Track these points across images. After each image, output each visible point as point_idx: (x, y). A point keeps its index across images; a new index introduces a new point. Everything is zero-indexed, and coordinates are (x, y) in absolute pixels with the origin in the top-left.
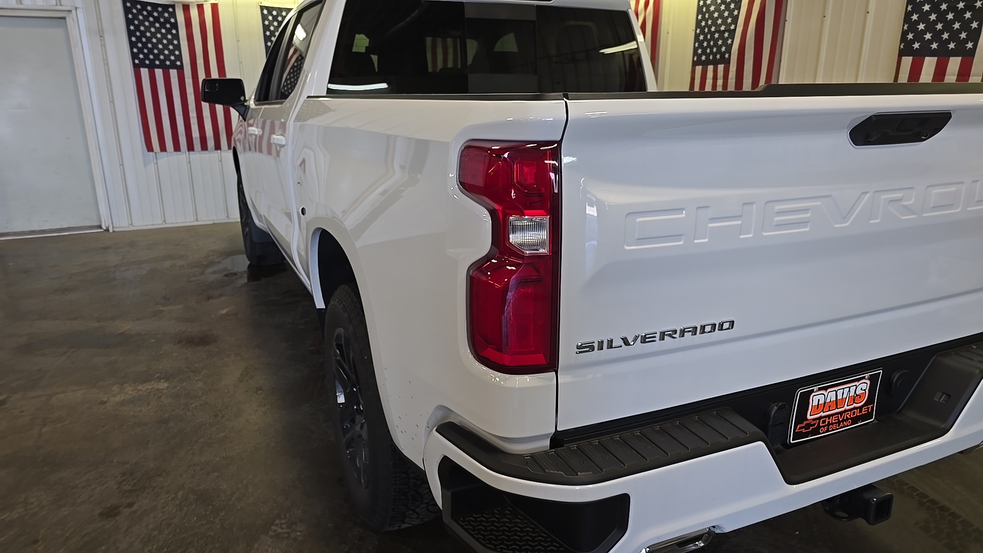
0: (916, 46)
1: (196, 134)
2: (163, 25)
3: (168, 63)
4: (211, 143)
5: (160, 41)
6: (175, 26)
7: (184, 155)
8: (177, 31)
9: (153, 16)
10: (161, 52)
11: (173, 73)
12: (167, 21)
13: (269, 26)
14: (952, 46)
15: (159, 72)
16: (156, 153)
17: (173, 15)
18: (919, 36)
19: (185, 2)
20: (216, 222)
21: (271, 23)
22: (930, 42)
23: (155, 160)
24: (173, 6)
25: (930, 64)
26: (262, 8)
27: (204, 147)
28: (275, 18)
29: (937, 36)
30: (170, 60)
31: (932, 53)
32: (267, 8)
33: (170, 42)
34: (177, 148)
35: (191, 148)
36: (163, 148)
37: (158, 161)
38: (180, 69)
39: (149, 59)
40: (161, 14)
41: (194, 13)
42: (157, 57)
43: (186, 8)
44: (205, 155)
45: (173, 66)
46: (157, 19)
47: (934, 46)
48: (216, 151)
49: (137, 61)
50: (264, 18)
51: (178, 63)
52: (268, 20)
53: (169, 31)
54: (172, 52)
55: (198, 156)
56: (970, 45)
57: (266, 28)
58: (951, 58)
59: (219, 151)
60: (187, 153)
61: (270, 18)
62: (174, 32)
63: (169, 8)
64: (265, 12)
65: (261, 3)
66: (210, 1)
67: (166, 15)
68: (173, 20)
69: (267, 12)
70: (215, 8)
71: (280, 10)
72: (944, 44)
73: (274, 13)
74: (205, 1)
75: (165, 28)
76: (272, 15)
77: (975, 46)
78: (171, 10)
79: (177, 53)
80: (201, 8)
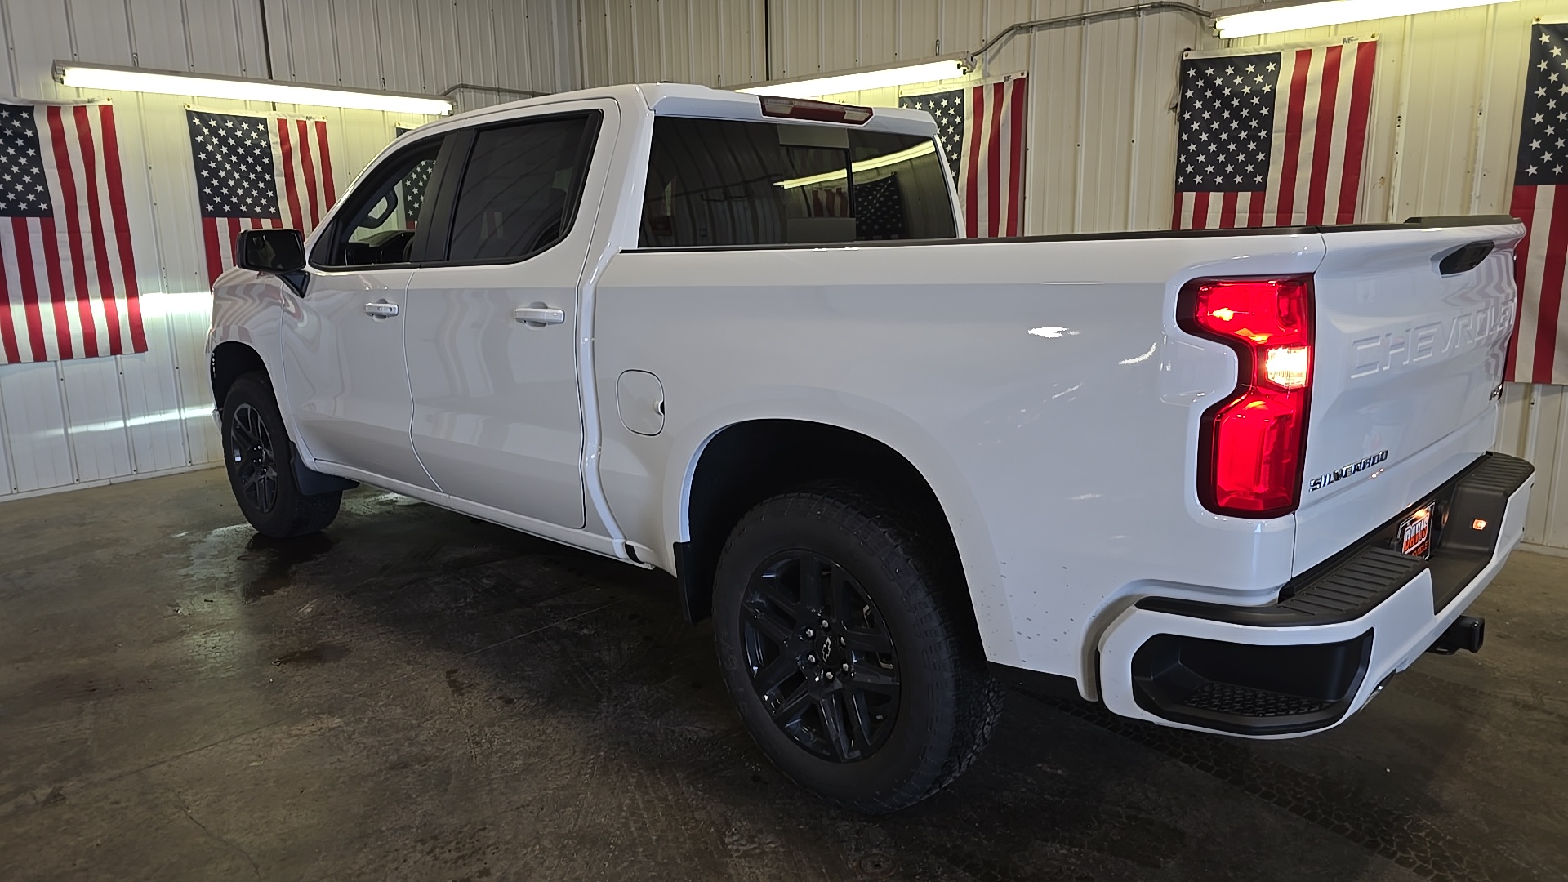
0: (1198, 179)
2: (10, 142)
3: (23, 206)
4: (103, 344)
5: (6, 168)
6: (34, 142)
7: (53, 367)
8: (38, 151)
10: (10, 187)
11: (34, 224)
12: (18, 133)
13: (203, 144)
14: (1238, 179)
15: (6, 223)
17: (30, 123)
18: (1200, 169)
19: (53, 103)
20: (113, 481)
21: (207, 140)
22: (1213, 175)
24: (30, 110)
25: (1216, 200)
26: (190, 115)
27: (91, 352)
28: (214, 132)
29: (1220, 169)
30: (27, 201)
31: (1218, 188)
32: (199, 115)
33: (25, 170)
34: (40, 355)
35: (66, 354)
36: (14, 356)
38: (47, 217)
40: (7, 123)
41: (69, 121)
42: (3, 196)
43: (54, 112)
44: (93, 365)
45: (33, 211)
47: (1219, 180)
48: (113, 357)
50: (194, 131)
51: (43, 206)
52: (202, 134)
53: (21, 152)
54: (29, 188)
55: (79, 367)
56: (1259, 179)
57: (197, 148)
58: (1239, 193)
59: (118, 356)
60: (59, 363)
61: (206, 131)
62: (31, 152)
63: (22, 112)
64: (197, 121)
65: (189, 107)
66: (97, 101)
67: (17, 124)
68: (29, 133)
69: (198, 122)
70: (107, 112)
71: (222, 119)
72: (1229, 178)
73: (213, 123)
74: (89, 102)
75: (15, 146)
76: (209, 127)
77: (1265, 180)
78: (25, 115)
79: (39, 188)
80: (80, 112)
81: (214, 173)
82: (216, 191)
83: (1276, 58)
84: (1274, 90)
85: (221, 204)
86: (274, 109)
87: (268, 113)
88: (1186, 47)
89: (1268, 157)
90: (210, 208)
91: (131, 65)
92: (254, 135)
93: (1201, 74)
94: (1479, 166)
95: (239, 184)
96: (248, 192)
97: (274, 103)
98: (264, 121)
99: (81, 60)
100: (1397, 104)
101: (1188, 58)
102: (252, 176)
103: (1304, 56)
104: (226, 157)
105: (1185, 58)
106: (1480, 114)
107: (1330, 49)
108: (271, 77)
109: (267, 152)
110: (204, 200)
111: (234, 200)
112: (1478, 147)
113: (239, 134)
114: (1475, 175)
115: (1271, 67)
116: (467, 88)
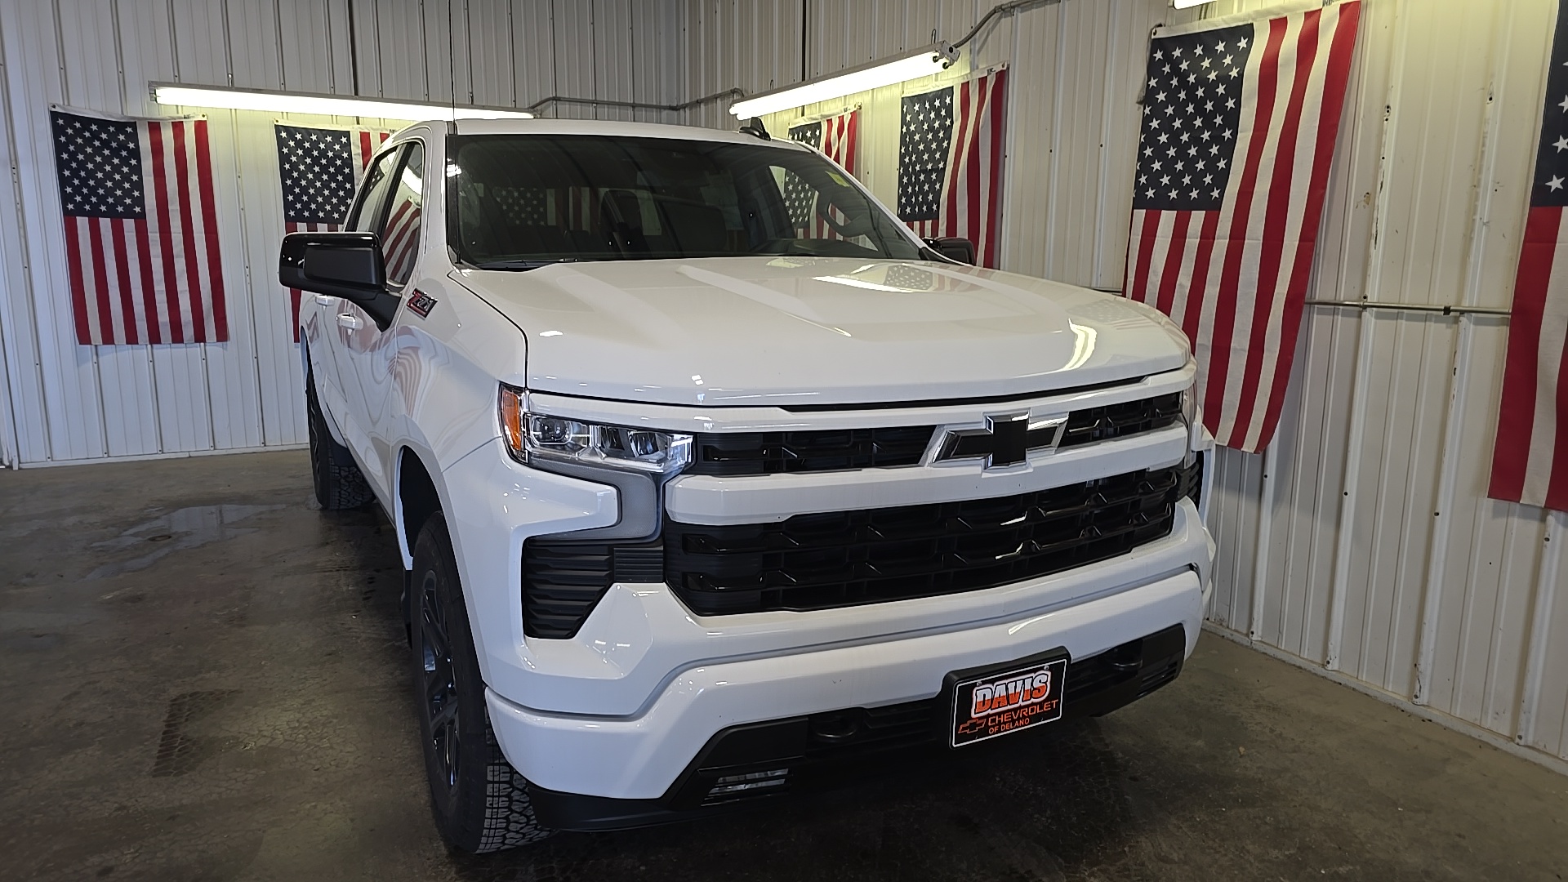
1: (163, 317)
2: (115, 153)
3: (120, 209)
4: (188, 331)
5: (109, 176)
6: (136, 153)
7: (143, 350)
8: (139, 161)
9: (100, 139)
10: (110, 192)
11: (129, 225)
12: (123, 146)
13: (289, 155)
14: (1194, 194)
15: (105, 224)
16: (96, 346)
17: (134, 137)
18: (1154, 179)
19: (151, 119)
20: (192, 454)
21: (292, 151)
22: (1168, 188)
23: (95, 357)
24: (133, 125)
26: (278, 129)
27: (177, 338)
28: (299, 144)
29: (1176, 181)
30: (124, 205)
31: (1170, 205)
32: (286, 129)
33: (126, 178)
34: (132, 338)
35: (155, 338)
36: (108, 338)
37: (100, 359)
38: (141, 219)
39: (90, 203)
40: (113, 137)
41: (167, 135)
42: (102, 200)
43: (155, 127)
44: (179, 350)
45: (129, 214)
46: (105, 144)
47: (1173, 194)
48: (197, 344)
49: (70, 207)
50: (281, 143)
51: (138, 209)
52: (288, 146)
53: (125, 161)
54: (127, 193)
55: (166, 351)
57: (284, 158)
58: (1193, 212)
59: (202, 344)
60: (149, 346)
61: (292, 144)
62: (133, 162)
63: (127, 128)
64: (284, 135)
65: (277, 121)
66: (193, 117)
67: (122, 137)
68: (131, 145)
69: (286, 135)
70: (201, 128)
71: (307, 132)
72: (1184, 191)
73: (299, 136)
74: (185, 118)
75: (120, 157)
76: (295, 139)
77: (1222, 195)
78: (129, 130)
79: (136, 194)
80: (178, 127)
81: (296, 182)
82: (298, 198)
83: (1247, 31)
84: (1241, 75)
85: (302, 210)
86: (358, 123)
87: (351, 127)
88: (1158, 23)
89: (1228, 165)
90: (292, 213)
91: (227, 85)
92: (337, 147)
93: (1168, 57)
94: (1488, 178)
95: (319, 192)
96: (327, 200)
97: (358, 118)
98: (347, 134)
99: (182, 82)
100: (1386, 89)
101: (1157, 36)
102: (333, 185)
103: (1279, 25)
104: (309, 168)
105: (1153, 37)
106: (1491, 99)
107: (1308, 15)
108: (356, 94)
109: (348, 163)
110: (288, 206)
111: (313, 206)
112: (1486, 149)
113: (322, 146)
114: (1481, 190)
115: (1243, 44)
116: (560, 100)
